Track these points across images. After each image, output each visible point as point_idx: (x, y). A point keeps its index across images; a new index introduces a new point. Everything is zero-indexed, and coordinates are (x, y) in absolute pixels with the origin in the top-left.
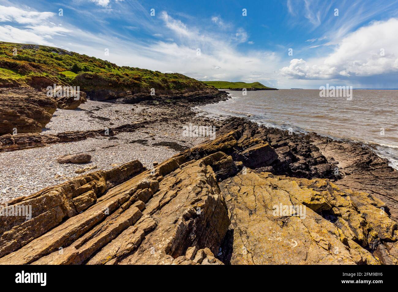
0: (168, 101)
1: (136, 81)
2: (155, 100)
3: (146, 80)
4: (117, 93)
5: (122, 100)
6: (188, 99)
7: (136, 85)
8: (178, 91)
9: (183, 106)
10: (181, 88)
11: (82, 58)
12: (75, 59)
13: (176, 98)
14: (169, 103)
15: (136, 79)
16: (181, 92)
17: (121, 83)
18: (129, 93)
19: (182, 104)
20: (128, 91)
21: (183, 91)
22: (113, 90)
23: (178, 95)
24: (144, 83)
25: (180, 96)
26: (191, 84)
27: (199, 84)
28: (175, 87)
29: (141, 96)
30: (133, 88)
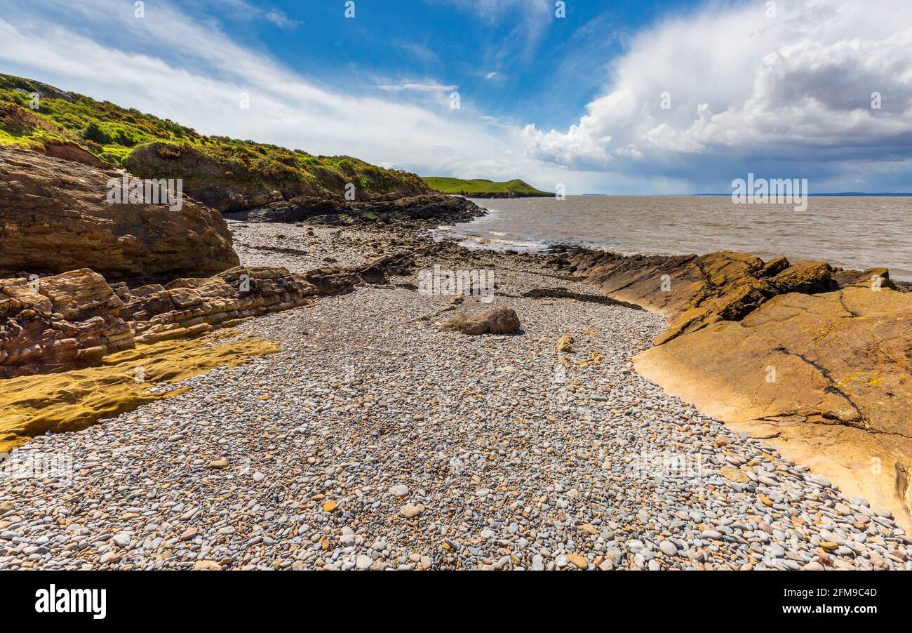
0: (371, 216)
1: (288, 168)
2: (341, 212)
3: (308, 166)
4: (249, 195)
5: (262, 212)
7: (289, 177)
8: (380, 194)
10: (386, 188)
11: (103, 110)
12: (86, 113)
14: (374, 221)
15: (286, 162)
16: (387, 196)
17: (255, 171)
18: (277, 195)
20: (275, 192)
21: (391, 194)
22: (236, 187)
24: (306, 173)
28: (373, 184)
29: (308, 202)
30: (284, 185)
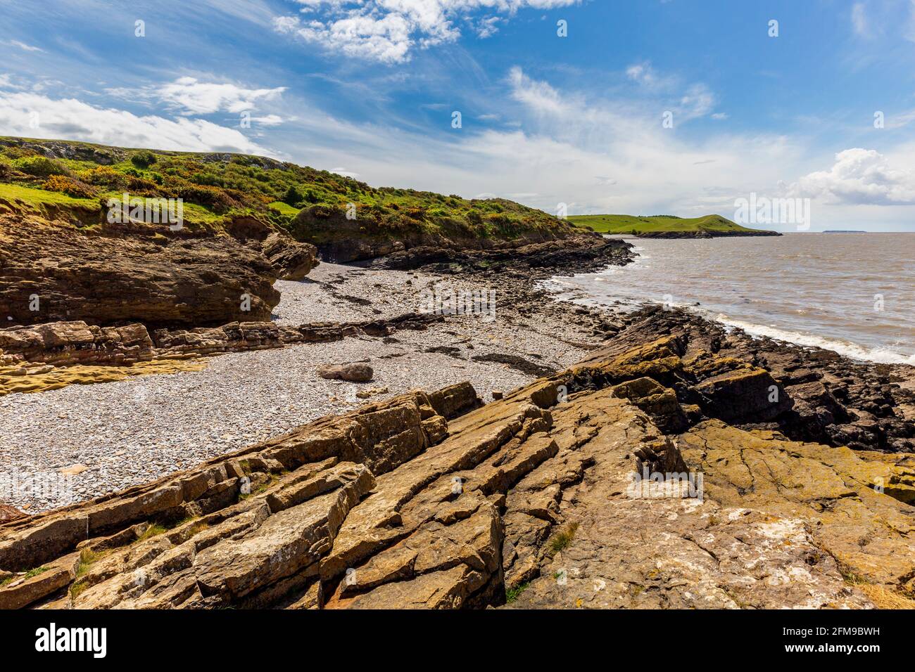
1: (413, 221)
2: (454, 261)
3: (435, 218)
4: (375, 246)
5: (384, 260)
6: (528, 261)
8: (504, 242)
9: (518, 277)
10: (513, 235)
13: (501, 257)
14: (485, 269)
15: (413, 215)
16: (513, 243)
17: (383, 226)
18: (399, 246)
19: (515, 273)
20: (398, 243)
21: (517, 241)
22: (367, 240)
23: (505, 251)
24: (431, 225)
25: (510, 252)
26: (537, 223)
27: (554, 225)
28: (499, 232)
29: (424, 252)
30: (408, 236)
